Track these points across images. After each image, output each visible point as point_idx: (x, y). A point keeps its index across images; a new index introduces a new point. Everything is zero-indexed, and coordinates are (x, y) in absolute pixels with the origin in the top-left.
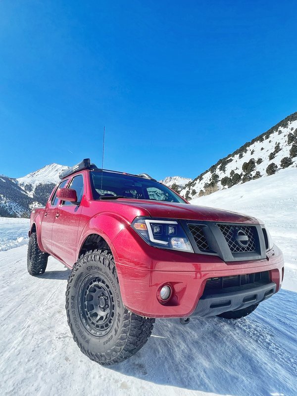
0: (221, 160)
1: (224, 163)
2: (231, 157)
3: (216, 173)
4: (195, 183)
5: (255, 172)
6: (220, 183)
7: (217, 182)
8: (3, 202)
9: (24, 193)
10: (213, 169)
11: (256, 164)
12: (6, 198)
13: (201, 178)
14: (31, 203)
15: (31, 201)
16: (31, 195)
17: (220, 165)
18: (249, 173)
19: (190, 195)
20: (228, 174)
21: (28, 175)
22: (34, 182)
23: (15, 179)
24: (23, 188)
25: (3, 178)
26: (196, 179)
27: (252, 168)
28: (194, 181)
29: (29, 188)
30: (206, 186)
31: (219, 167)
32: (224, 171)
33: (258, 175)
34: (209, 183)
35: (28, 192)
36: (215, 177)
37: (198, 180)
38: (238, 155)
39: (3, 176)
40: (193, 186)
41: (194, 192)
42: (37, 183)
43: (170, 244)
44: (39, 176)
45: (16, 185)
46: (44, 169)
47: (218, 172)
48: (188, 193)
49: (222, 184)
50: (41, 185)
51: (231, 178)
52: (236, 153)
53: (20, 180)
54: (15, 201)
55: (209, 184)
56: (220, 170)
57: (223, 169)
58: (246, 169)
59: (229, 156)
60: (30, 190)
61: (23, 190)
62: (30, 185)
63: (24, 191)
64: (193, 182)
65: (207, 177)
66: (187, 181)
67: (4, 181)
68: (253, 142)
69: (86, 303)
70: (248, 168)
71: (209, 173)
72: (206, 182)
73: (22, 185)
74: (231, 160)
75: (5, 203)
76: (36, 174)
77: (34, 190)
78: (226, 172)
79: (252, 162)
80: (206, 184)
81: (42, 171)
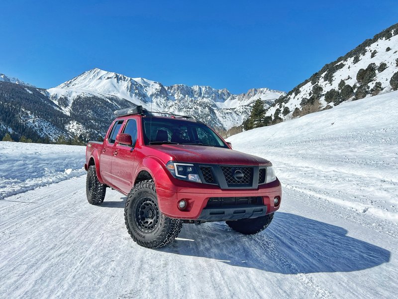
0: (327, 65)
1: (331, 70)
2: (342, 62)
3: (319, 84)
4: (289, 98)
5: (375, 82)
6: (323, 98)
7: (319, 97)
8: (31, 121)
9: (58, 109)
10: (315, 78)
11: (377, 72)
12: (34, 115)
13: (297, 91)
14: (68, 123)
15: (67, 119)
16: (67, 111)
17: (326, 73)
18: (366, 84)
19: (281, 116)
20: (335, 86)
21: (62, 85)
22: (70, 94)
23: (44, 90)
24: (56, 102)
25: (28, 88)
26: (290, 93)
27: (370, 77)
28: (288, 95)
29: (64, 101)
30: (304, 102)
31: (323, 75)
32: (331, 81)
33: (378, 88)
34: (309, 98)
35: (63, 108)
36: (318, 90)
37: (294, 94)
38: (353, 58)
39: (29, 86)
40: (286, 102)
41: (286, 111)
42: (74, 96)
43: (187, 178)
44: (76, 86)
45: (47, 98)
46: (83, 77)
47: (321, 82)
48: (278, 111)
49: (326, 100)
50: (79, 98)
51: (340, 91)
52: (349, 55)
53: (52, 91)
54: (47, 119)
55: (309, 100)
56: (325, 81)
57: (329, 78)
58: (363, 79)
59: (340, 59)
60: (66, 106)
61: (56, 106)
62: (66, 98)
63: (58, 107)
64: (286, 97)
65: (307, 90)
66: (278, 95)
67: (30, 92)
68: (375, 40)
69: (140, 217)
70: (365, 78)
71: (310, 84)
72: (304, 97)
73: (55, 97)
74: (342, 66)
75: (34, 123)
76: (73, 84)
77: (70, 105)
78: (333, 82)
79: (371, 69)
80: (304, 100)
81: (80, 78)
